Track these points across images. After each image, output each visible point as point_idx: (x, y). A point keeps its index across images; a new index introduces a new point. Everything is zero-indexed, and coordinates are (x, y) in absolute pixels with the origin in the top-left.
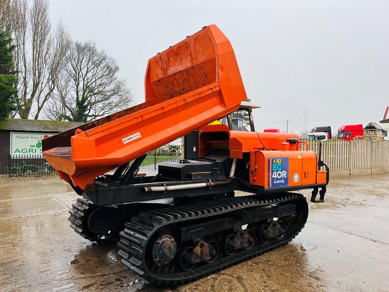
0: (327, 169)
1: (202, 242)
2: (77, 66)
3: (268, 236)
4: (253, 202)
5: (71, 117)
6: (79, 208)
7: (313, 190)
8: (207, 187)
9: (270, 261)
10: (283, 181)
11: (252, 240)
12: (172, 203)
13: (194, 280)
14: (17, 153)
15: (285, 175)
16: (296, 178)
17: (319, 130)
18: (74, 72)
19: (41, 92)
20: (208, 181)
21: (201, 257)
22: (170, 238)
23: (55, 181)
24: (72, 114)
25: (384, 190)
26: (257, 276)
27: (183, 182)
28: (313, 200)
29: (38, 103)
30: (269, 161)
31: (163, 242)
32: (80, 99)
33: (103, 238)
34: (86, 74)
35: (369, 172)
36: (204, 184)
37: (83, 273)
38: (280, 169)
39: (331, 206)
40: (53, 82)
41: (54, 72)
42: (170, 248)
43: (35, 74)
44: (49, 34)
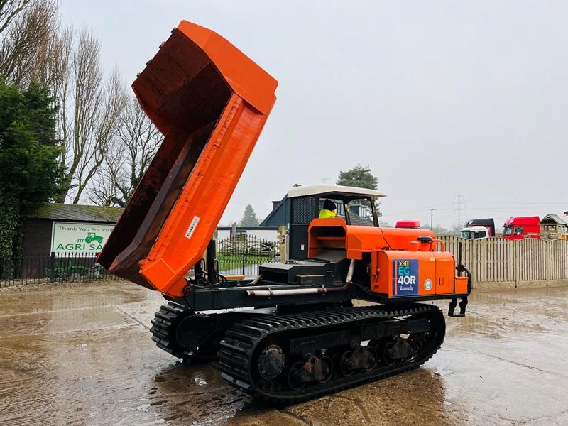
0: (469, 276)
1: (314, 357)
2: (134, 130)
3: (393, 356)
4: (375, 313)
5: (124, 200)
6: (165, 316)
7: (450, 300)
8: (319, 294)
9: (395, 385)
10: (411, 288)
11: (374, 359)
12: (275, 313)
13: (304, 400)
14: (60, 250)
15: (413, 280)
16: (428, 285)
17: (477, 223)
18: (130, 138)
19: (85, 166)
20: (321, 287)
21: (312, 375)
22: (277, 348)
23: (112, 288)
24: (125, 196)
25: (558, 309)
26: (378, 399)
27: (290, 286)
28: (451, 313)
29: (80, 181)
30: (394, 263)
31: (270, 353)
32: (137, 176)
33: (190, 354)
34: (147, 141)
35: (543, 284)
36: (315, 290)
37: (174, 391)
38: (408, 274)
39: (481, 326)
40: (101, 152)
41: (103, 138)
42: (277, 361)
43: (77, 142)
44: (100, 87)
